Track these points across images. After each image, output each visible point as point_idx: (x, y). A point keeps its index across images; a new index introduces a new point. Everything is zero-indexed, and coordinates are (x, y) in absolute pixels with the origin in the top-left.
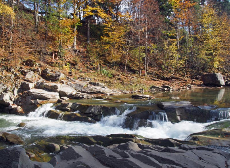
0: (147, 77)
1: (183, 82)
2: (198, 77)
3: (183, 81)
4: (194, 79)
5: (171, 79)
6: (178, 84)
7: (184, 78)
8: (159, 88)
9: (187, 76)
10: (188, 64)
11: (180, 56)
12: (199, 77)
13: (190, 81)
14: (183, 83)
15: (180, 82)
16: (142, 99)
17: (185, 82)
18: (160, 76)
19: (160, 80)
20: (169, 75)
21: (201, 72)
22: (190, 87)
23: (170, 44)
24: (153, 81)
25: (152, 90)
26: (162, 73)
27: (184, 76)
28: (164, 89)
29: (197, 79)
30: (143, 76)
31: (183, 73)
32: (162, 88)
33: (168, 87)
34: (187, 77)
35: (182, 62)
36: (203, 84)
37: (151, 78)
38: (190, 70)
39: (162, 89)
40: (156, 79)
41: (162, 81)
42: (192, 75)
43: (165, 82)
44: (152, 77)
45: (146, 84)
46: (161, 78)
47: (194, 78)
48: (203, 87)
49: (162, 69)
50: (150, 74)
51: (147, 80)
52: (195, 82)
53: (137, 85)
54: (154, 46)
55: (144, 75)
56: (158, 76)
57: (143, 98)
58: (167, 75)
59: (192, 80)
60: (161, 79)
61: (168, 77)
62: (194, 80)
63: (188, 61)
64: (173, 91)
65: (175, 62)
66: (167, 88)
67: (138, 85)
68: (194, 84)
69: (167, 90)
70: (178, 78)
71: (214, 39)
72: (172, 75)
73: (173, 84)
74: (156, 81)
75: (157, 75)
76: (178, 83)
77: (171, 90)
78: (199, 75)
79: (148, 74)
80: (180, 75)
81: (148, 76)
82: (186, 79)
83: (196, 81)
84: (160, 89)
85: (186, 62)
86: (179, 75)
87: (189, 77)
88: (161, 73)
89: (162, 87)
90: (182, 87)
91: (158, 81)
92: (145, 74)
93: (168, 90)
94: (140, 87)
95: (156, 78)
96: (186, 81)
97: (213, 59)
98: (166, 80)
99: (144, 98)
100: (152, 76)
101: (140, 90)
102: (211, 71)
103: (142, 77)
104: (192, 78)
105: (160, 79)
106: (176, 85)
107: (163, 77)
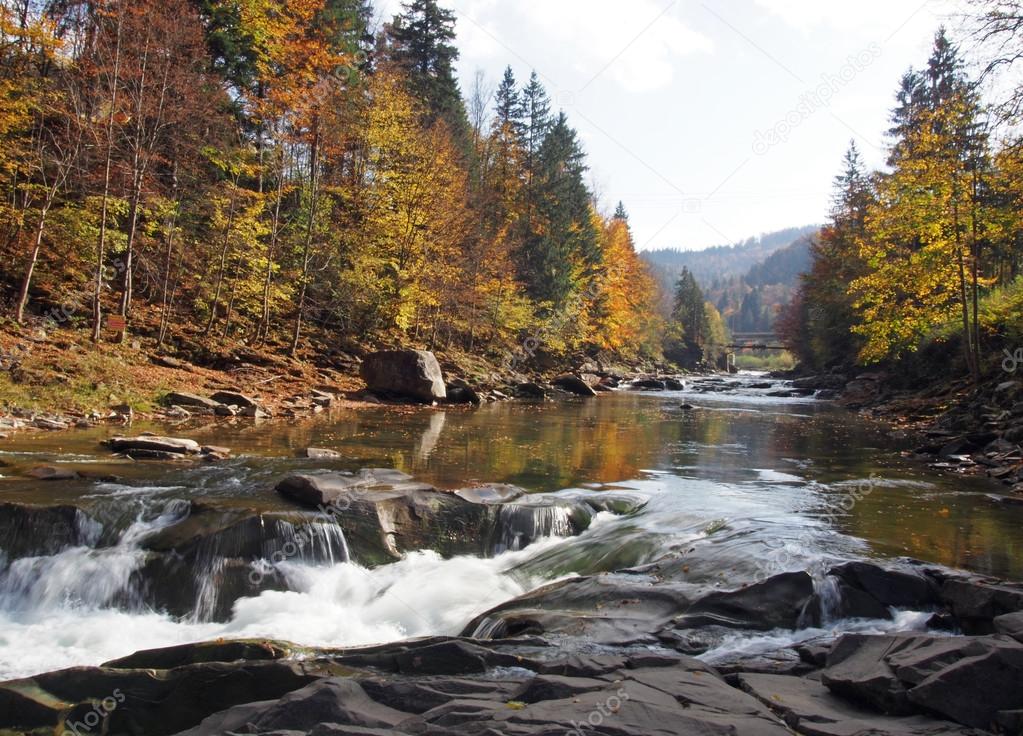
0: (131, 346)
1: (288, 381)
2: (343, 361)
3: (287, 376)
4: (328, 370)
5: (238, 364)
6: (269, 389)
7: (288, 361)
8: (200, 403)
9: (300, 352)
10: (308, 302)
11: (275, 267)
12: (347, 362)
13: (314, 377)
14: (287, 385)
15: (274, 377)
16: (170, 458)
17: (294, 381)
18: (190, 347)
19: (189, 365)
20: (231, 346)
21: (354, 339)
22: (326, 404)
23: (237, 210)
24: (161, 370)
25: (173, 412)
26: (198, 334)
27: (287, 352)
28: (228, 410)
29: (340, 369)
30: (110, 341)
31: (284, 339)
32: (216, 404)
33: (241, 402)
34: (301, 358)
35: (284, 293)
36: (367, 389)
37: (152, 354)
38: (312, 330)
39: (216, 409)
40: (173, 361)
41: (199, 369)
42: (318, 351)
43: (215, 374)
44: (152, 352)
45: (132, 384)
46: (195, 354)
47: (328, 365)
48: (370, 405)
49: (197, 315)
50: (144, 333)
51: (131, 364)
52: (333, 379)
53: (94, 387)
54: (168, 208)
55: (118, 339)
56: (180, 348)
57: (176, 456)
58: (220, 344)
59: (320, 371)
60: (196, 364)
61: (226, 352)
62: (328, 374)
63: (308, 293)
64: (265, 417)
65: (256, 288)
66: (236, 406)
67: (102, 387)
68: (335, 391)
69: (237, 415)
70: (264, 362)
71: (402, 214)
72: (241, 343)
73: (248, 388)
74: (175, 371)
75: (178, 340)
76: (268, 383)
77: (259, 413)
78: (346, 352)
79: (135, 331)
80: (273, 348)
81: (137, 345)
82: (298, 365)
83: (338, 375)
84: (207, 406)
85: (301, 293)
86: (268, 348)
87: (309, 357)
88: (194, 332)
89: (214, 398)
90: (293, 401)
91: (181, 370)
92: (120, 334)
93: (243, 415)
94: (113, 397)
95: (172, 355)
96: (298, 373)
97: (397, 295)
98: (215, 368)
99: (181, 456)
100: (154, 346)
101: (113, 414)
102: (390, 340)
103: (107, 348)
104: (320, 362)
105: (187, 359)
106: (261, 390)
107: (205, 350)
